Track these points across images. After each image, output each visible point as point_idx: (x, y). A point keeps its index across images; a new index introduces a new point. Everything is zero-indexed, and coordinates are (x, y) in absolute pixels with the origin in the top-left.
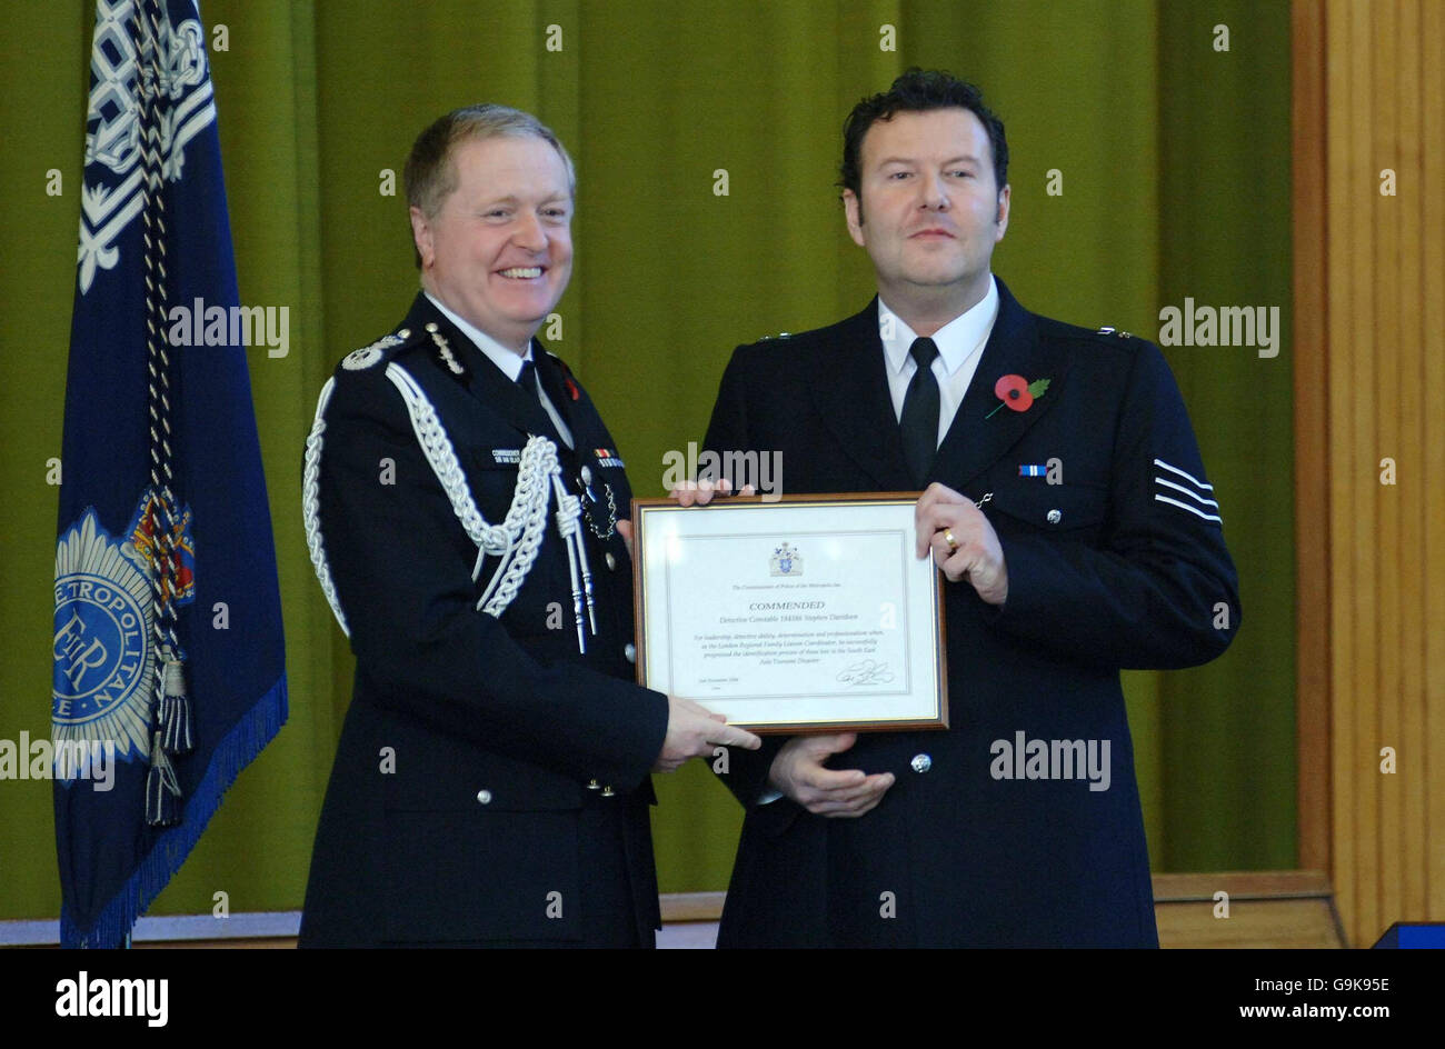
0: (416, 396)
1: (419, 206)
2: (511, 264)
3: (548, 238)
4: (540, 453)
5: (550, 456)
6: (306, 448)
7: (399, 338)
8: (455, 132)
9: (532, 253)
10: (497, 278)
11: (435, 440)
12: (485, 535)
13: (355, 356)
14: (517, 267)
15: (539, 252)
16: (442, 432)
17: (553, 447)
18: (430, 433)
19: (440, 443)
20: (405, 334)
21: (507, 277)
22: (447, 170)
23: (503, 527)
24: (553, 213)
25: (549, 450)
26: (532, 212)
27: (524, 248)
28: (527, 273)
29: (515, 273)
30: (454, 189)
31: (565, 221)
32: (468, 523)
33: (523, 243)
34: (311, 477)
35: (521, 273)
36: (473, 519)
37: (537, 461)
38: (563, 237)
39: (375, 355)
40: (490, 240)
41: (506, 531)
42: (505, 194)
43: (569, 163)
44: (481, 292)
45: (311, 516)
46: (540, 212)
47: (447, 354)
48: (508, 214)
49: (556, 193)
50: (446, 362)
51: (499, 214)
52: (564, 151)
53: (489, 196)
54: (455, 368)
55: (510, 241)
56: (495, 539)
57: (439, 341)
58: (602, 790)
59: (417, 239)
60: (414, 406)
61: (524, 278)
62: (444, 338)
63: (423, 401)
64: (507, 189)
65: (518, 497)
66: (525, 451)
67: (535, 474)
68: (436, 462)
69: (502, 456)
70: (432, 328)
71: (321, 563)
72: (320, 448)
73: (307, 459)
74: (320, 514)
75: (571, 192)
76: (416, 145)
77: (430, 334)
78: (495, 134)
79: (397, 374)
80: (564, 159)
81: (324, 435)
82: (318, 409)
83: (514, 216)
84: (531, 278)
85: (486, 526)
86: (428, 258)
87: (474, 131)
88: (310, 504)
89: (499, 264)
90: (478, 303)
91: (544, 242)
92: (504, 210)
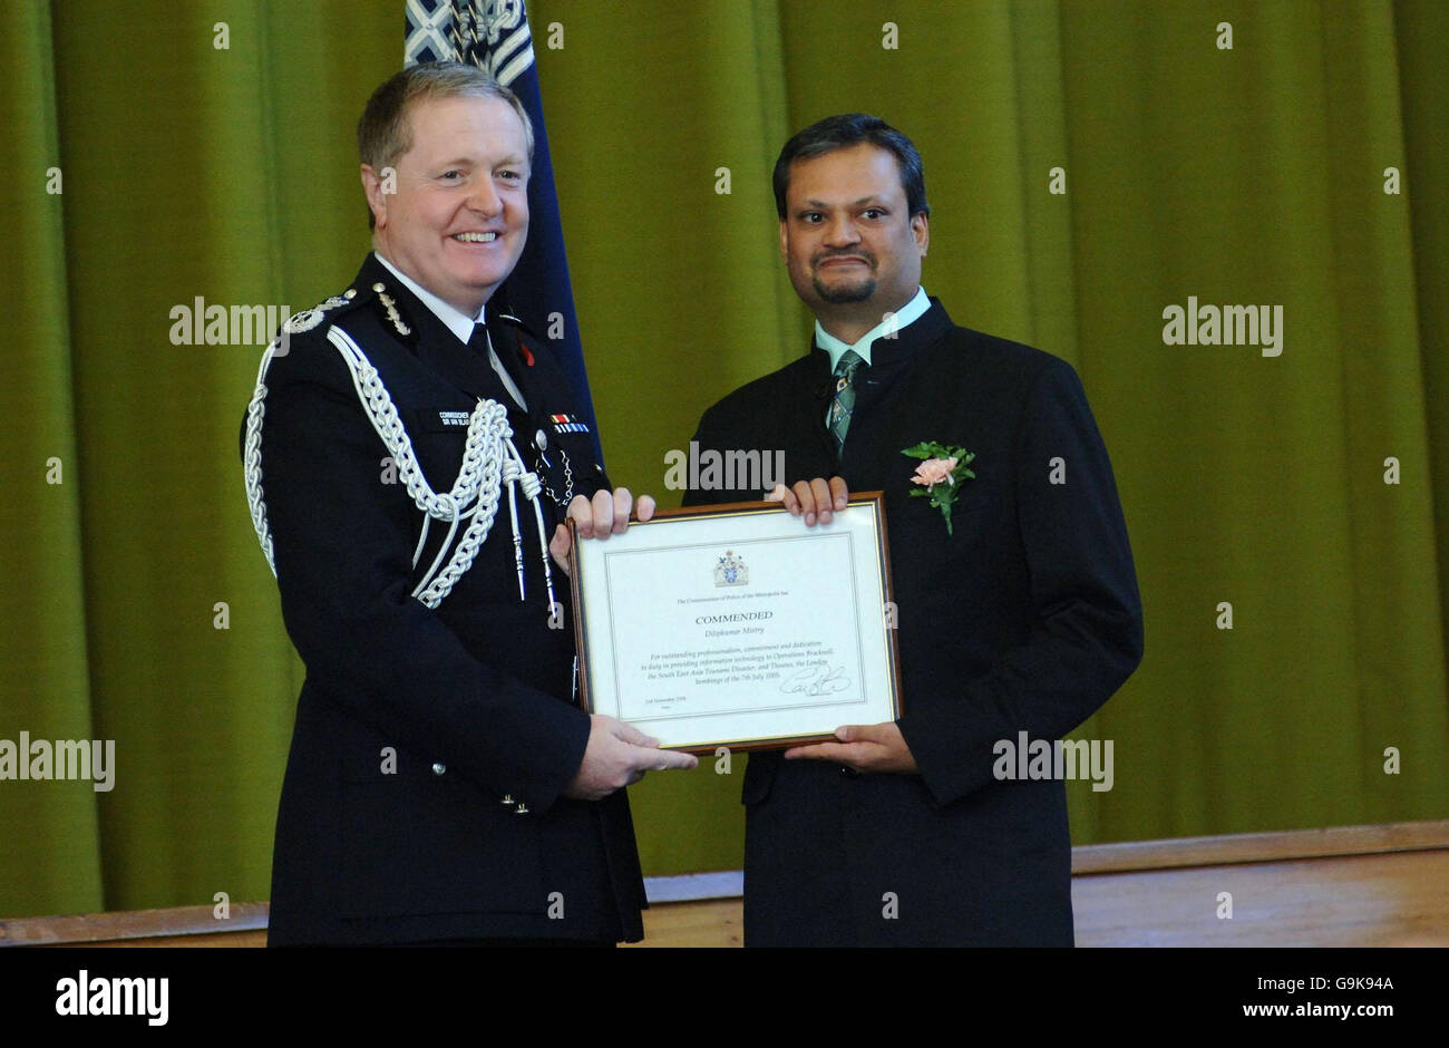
0: (359, 360)
1: (371, 164)
2: (465, 229)
3: (502, 200)
4: (489, 418)
5: (500, 419)
6: (247, 415)
7: (344, 299)
8: (410, 91)
9: (486, 217)
10: (450, 242)
11: (380, 403)
12: (430, 504)
13: (296, 318)
14: (470, 232)
15: (493, 216)
16: (386, 395)
17: (502, 410)
18: (374, 396)
19: (385, 408)
20: (351, 294)
21: (460, 241)
22: (402, 129)
23: (450, 497)
24: (509, 175)
25: (498, 414)
26: (487, 176)
27: (477, 211)
28: (480, 237)
29: (468, 237)
30: (406, 149)
31: (522, 184)
32: (413, 490)
33: (476, 207)
34: (254, 445)
35: (474, 237)
36: (417, 486)
37: (487, 426)
38: (519, 201)
39: (317, 317)
40: (442, 202)
41: (453, 500)
42: (461, 154)
43: (528, 123)
44: (433, 256)
45: (254, 485)
46: (494, 173)
47: (394, 315)
48: (462, 176)
49: (513, 155)
50: (393, 322)
51: (452, 175)
52: (523, 111)
53: (443, 158)
54: (402, 329)
55: (464, 205)
56: (441, 508)
57: (386, 301)
58: (515, 807)
59: (370, 199)
60: (357, 370)
61: (477, 242)
62: (391, 298)
63: (366, 364)
64: (461, 149)
65: (466, 465)
66: (474, 415)
67: (484, 440)
68: (381, 427)
69: (449, 418)
70: (379, 288)
71: (265, 534)
72: (262, 414)
73: (249, 425)
74: (263, 483)
75: (529, 154)
76: (370, 103)
77: (377, 293)
78: (452, 93)
79: (338, 337)
80: (522, 119)
81: (266, 401)
82: (260, 373)
83: (468, 178)
84: (484, 242)
85: (431, 494)
86: (381, 219)
87: (430, 91)
88: (252, 472)
89: (452, 229)
90: (429, 266)
91: (499, 206)
92: (458, 171)
